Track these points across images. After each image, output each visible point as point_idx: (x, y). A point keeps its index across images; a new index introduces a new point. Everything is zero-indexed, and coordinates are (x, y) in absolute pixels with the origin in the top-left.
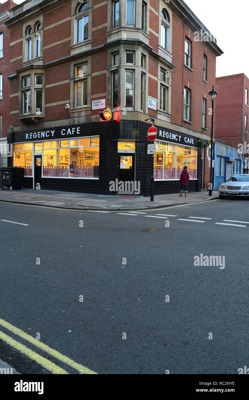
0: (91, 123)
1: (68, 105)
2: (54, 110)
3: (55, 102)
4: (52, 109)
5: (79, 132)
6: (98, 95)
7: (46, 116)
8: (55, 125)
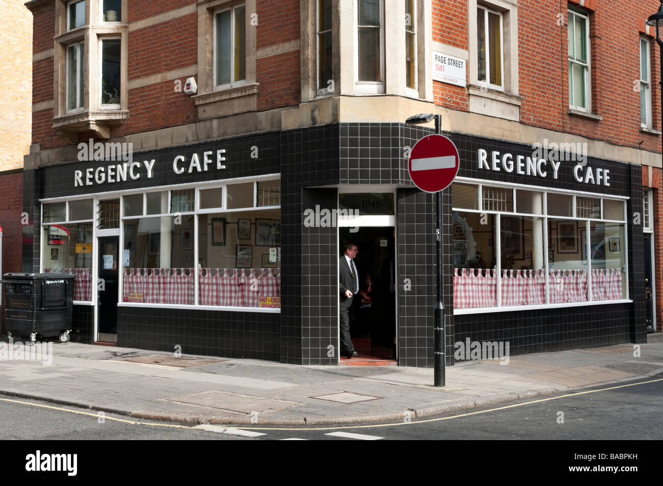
0: (256, 135)
1: (192, 80)
2: (154, 98)
3: (155, 73)
4: (148, 95)
5: (222, 163)
6: (275, 47)
7: (131, 116)
8: (157, 145)
